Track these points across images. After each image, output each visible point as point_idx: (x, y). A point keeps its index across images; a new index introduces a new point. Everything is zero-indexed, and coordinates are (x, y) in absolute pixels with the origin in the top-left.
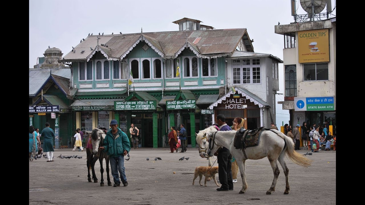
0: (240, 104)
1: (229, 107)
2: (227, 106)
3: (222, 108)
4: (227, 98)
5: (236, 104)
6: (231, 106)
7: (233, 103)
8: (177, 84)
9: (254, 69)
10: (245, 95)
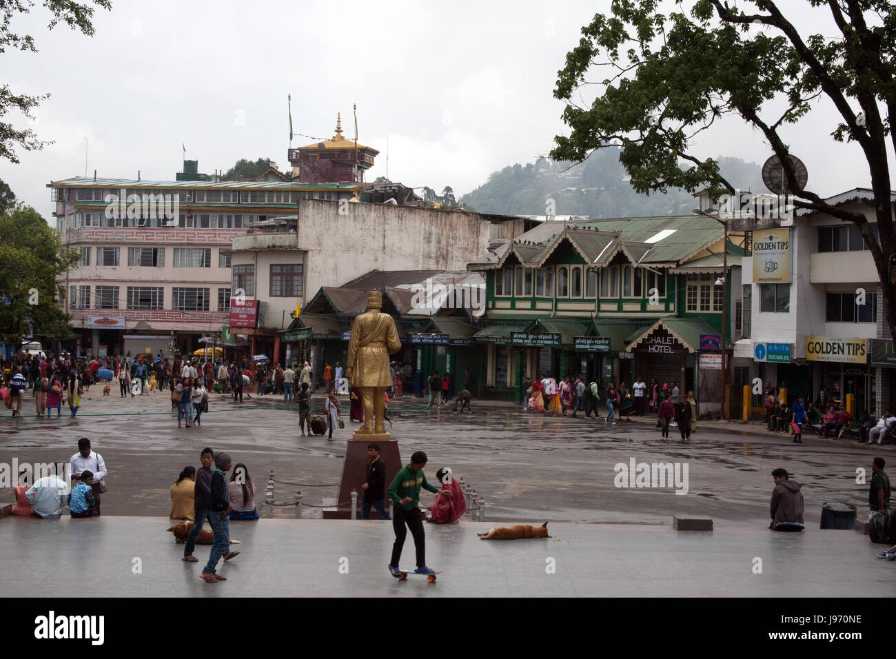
0: (667, 345)
1: (654, 349)
2: (651, 347)
3: (644, 351)
4: (649, 335)
5: (662, 345)
6: (657, 348)
7: (658, 344)
8: (592, 306)
9: (703, 288)
10: (671, 333)
